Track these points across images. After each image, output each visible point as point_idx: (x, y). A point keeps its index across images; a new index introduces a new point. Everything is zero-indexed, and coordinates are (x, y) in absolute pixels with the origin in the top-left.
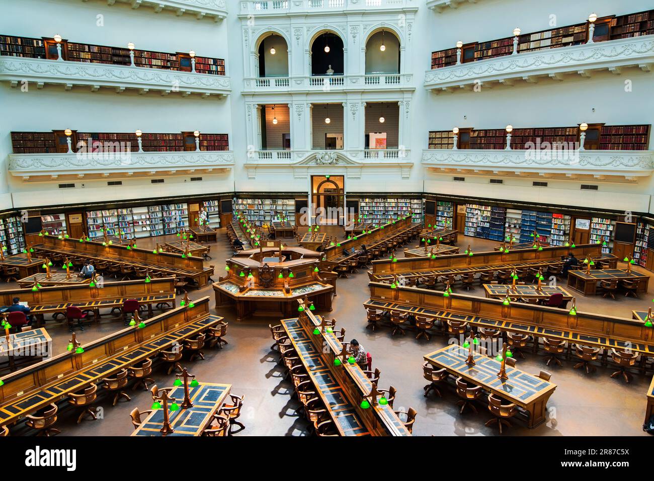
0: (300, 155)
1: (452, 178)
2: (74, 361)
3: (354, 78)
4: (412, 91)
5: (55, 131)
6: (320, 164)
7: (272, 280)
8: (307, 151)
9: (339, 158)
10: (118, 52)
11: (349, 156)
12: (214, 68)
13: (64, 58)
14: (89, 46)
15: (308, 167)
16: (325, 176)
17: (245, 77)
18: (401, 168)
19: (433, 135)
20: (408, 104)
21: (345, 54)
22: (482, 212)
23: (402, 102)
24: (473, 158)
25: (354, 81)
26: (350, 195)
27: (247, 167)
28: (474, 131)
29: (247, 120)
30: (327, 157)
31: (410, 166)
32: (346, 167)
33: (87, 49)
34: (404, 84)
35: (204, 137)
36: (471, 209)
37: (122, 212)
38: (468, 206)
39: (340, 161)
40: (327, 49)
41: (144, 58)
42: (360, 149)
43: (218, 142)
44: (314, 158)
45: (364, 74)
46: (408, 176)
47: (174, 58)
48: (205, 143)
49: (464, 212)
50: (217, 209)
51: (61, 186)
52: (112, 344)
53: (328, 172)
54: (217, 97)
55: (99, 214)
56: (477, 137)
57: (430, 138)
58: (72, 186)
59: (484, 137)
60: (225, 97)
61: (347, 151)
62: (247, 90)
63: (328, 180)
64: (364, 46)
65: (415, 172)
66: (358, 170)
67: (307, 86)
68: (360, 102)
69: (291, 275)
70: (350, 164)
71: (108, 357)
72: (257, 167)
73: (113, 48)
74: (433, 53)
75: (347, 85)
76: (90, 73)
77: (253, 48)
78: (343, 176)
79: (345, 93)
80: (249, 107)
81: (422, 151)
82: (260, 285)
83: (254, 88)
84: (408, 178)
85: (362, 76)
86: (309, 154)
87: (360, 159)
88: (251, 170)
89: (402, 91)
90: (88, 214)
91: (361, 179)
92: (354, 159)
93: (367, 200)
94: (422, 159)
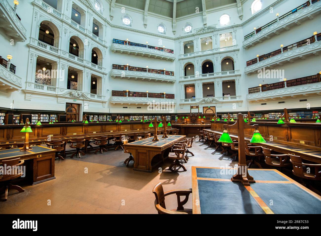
0: (199, 100)
1: (260, 104)
2: (118, 127)
3: (218, 73)
4: (240, 75)
5: (124, 91)
6: (207, 102)
7: (196, 119)
8: (201, 98)
9: (213, 100)
10: (143, 69)
11: (217, 99)
12: (171, 74)
13: (129, 70)
14: (136, 67)
15: (202, 104)
16: (208, 107)
17: (180, 76)
18: (238, 102)
19: (250, 89)
20: (239, 80)
21: (214, 66)
22: (277, 115)
23: (236, 79)
24: (270, 94)
25: (218, 74)
26: (218, 113)
27: (180, 105)
28: (268, 85)
29: (181, 89)
30: (209, 100)
31: (242, 102)
32: (216, 103)
33: (135, 68)
34: (236, 73)
35: (167, 95)
36: (271, 115)
37: (140, 117)
38: (270, 114)
39: (214, 101)
40: (207, 66)
41: (150, 71)
42: (221, 97)
43: (171, 96)
44: (204, 101)
45: (221, 71)
46: (241, 105)
47: (159, 71)
48: (167, 97)
49: (268, 117)
50: (170, 119)
51: (124, 107)
52: (133, 125)
53: (209, 105)
54: (171, 83)
55: (133, 117)
56: (270, 87)
57: (249, 91)
58: (127, 107)
59: (273, 86)
60: (174, 83)
61: (216, 98)
62: (181, 80)
63: (209, 109)
64: (221, 63)
65: (244, 104)
66: (221, 104)
67: (201, 77)
68: (220, 80)
69: (204, 117)
70: (218, 102)
71: (131, 130)
72: (184, 105)
73: (142, 68)
74: (247, 62)
75: (215, 76)
76: (135, 74)
77: (183, 68)
78: (215, 107)
79: (215, 78)
80: (181, 85)
81: (246, 96)
82: (191, 122)
83: (183, 79)
84: (241, 106)
85: (220, 72)
86: (202, 99)
87: (221, 100)
88: (182, 106)
89: (236, 76)
90: (130, 117)
91: (222, 107)
92: (219, 100)
93: (225, 115)
94: (247, 98)
